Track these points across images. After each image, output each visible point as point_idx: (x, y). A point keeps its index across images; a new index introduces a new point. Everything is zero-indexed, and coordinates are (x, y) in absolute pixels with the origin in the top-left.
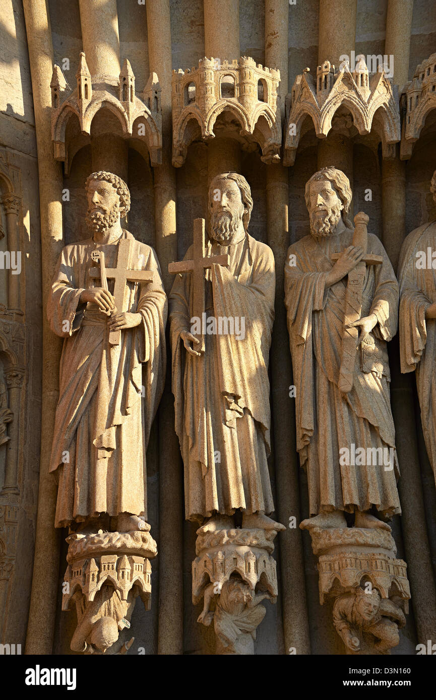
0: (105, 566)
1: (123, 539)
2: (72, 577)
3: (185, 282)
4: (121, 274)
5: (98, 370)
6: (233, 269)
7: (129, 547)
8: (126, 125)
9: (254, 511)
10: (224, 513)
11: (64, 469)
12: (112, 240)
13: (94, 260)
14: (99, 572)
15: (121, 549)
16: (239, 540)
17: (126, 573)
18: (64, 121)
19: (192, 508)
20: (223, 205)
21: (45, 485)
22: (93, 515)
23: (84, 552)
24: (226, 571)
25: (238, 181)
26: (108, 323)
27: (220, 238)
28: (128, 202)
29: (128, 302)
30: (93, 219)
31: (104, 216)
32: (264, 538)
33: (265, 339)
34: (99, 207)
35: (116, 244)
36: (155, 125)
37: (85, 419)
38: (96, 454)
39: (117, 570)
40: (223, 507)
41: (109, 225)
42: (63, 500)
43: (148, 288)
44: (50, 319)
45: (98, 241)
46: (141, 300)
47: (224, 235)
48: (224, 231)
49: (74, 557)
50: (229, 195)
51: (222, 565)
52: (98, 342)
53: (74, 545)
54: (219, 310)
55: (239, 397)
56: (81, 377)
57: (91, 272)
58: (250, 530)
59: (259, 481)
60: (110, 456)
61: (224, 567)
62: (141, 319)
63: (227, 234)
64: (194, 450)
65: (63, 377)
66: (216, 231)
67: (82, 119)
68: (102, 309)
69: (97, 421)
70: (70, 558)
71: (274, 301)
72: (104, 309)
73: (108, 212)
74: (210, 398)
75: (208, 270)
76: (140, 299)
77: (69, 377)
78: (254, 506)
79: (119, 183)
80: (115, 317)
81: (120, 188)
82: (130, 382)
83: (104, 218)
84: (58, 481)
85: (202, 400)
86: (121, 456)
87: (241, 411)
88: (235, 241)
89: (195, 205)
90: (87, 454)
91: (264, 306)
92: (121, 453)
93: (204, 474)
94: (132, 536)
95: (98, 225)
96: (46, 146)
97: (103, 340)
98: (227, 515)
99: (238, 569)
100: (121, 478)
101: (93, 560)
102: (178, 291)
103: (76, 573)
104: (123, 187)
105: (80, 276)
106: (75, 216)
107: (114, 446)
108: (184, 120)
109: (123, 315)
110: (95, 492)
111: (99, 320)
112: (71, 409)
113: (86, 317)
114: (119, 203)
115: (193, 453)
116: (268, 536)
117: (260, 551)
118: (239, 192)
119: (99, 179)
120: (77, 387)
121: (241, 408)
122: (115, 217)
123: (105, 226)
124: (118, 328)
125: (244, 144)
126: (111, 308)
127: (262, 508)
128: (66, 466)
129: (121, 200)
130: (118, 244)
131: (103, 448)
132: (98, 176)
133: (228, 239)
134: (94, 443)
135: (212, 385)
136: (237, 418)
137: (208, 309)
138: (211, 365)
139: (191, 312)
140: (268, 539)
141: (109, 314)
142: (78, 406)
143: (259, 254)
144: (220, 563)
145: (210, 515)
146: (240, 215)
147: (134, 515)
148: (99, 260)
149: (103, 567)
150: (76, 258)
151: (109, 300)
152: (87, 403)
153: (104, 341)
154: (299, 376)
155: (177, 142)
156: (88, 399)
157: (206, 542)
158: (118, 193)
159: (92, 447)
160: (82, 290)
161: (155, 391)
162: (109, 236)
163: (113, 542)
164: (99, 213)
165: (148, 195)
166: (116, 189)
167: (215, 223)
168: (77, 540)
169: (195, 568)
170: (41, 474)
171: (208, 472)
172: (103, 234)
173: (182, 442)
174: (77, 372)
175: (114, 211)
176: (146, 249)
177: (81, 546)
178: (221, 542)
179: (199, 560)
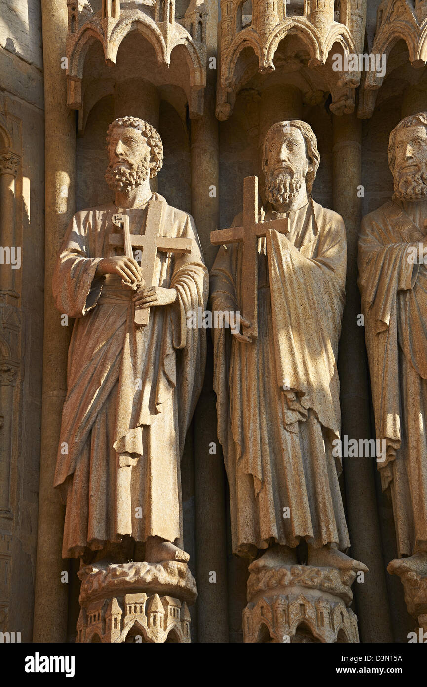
0: (130, 607)
1: (154, 571)
2: (87, 624)
3: (230, 257)
4: (151, 241)
5: (119, 357)
6: (294, 239)
7: (162, 583)
8: (163, 53)
9: (325, 543)
10: (284, 544)
11: (74, 482)
12: (139, 204)
13: (116, 224)
14: (124, 616)
15: (151, 585)
16: (307, 580)
17: (158, 618)
18: (83, 50)
19: (243, 535)
20: (282, 159)
21: (47, 508)
22: (113, 540)
23: (103, 588)
24: (291, 622)
25: (302, 128)
26: (134, 299)
27: (277, 200)
28: (161, 157)
29: (158, 277)
30: (116, 174)
31: (129, 171)
32: (339, 580)
33: (333, 326)
34: (124, 159)
35: (144, 207)
36: (198, 58)
37: (101, 418)
38: (117, 461)
39: (147, 614)
40: (283, 536)
41: (136, 183)
42: (74, 520)
43: (185, 260)
44: (57, 295)
45: (121, 204)
46: (175, 275)
47: (282, 196)
48: (283, 191)
49: (90, 597)
50: (291, 146)
51: (285, 613)
52: (119, 323)
53: (89, 579)
54: (276, 286)
55: (303, 394)
56: (97, 366)
57: (113, 239)
58: (320, 569)
59: (330, 504)
60: (135, 464)
61: (288, 617)
62: (176, 296)
63: (287, 195)
64: (243, 461)
65: (72, 368)
66: (272, 191)
67: (107, 43)
68: (126, 282)
69: (118, 419)
70: (84, 599)
71: (345, 280)
72: (128, 282)
73: (135, 166)
74: (264, 395)
75: (261, 239)
76: (174, 273)
77: (81, 366)
78: (324, 536)
79: (150, 130)
80: (142, 291)
81: (151, 137)
82: (162, 373)
83: (130, 174)
84: (65, 498)
85: (254, 398)
86: (150, 465)
87: (305, 412)
88: (296, 206)
89: (241, 173)
90: (105, 462)
91: (333, 285)
92: (150, 460)
93: (257, 491)
94: (166, 567)
95: (122, 182)
96: (57, 93)
97: (126, 321)
98: (288, 547)
99: (307, 620)
100: (150, 491)
101: (115, 600)
102: (222, 265)
103: (93, 618)
104: (154, 137)
105: (97, 246)
106: (89, 183)
107: (140, 451)
108: (235, 51)
109: (153, 289)
110: (117, 509)
111: (121, 297)
112: (84, 405)
113: (104, 294)
114: (149, 157)
115: (242, 465)
116: (345, 579)
117: (334, 599)
118: (303, 142)
119: (125, 125)
120: (91, 379)
121: (305, 409)
122: (144, 173)
123: (131, 184)
124: (147, 305)
125: (307, 93)
126: (138, 281)
127: (335, 538)
128: (77, 478)
129: (152, 153)
130: (147, 208)
131: (126, 453)
132: (124, 122)
133: (287, 201)
134: (114, 446)
135: (266, 379)
136: (300, 422)
137: (261, 287)
138: (265, 355)
139: (239, 291)
140: (344, 583)
141: (135, 288)
142: (92, 401)
143: (327, 221)
144: (281, 609)
145: (265, 546)
146: (304, 172)
147: (167, 541)
148: (122, 224)
149: (128, 609)
150: (92, 224)
151: (135, 271)
152: (105, 397)
153: (128, 322)
154: (380, 372)
155: (225, 81)
156: (106, 393)
157: (262, 581)
158: (149, 144)
159: (111, 452)
160: (99, 259)
161: (192, 387)
162: (134, 198)
163: (142, 574)
164: (123, 168)
165: (182, 160)
166: (146, 139)
167: (271, 182)
168: (92, 573)
169: (248, 618)
170: (42, 493)
171: (262, 488)
172: (126, 194)
173: (227, 453)
174: (91, 360)
175: (143, 166)
176: (182, 215)
177: (99, 580)
178: (283, 582)
179: (254, 606)
